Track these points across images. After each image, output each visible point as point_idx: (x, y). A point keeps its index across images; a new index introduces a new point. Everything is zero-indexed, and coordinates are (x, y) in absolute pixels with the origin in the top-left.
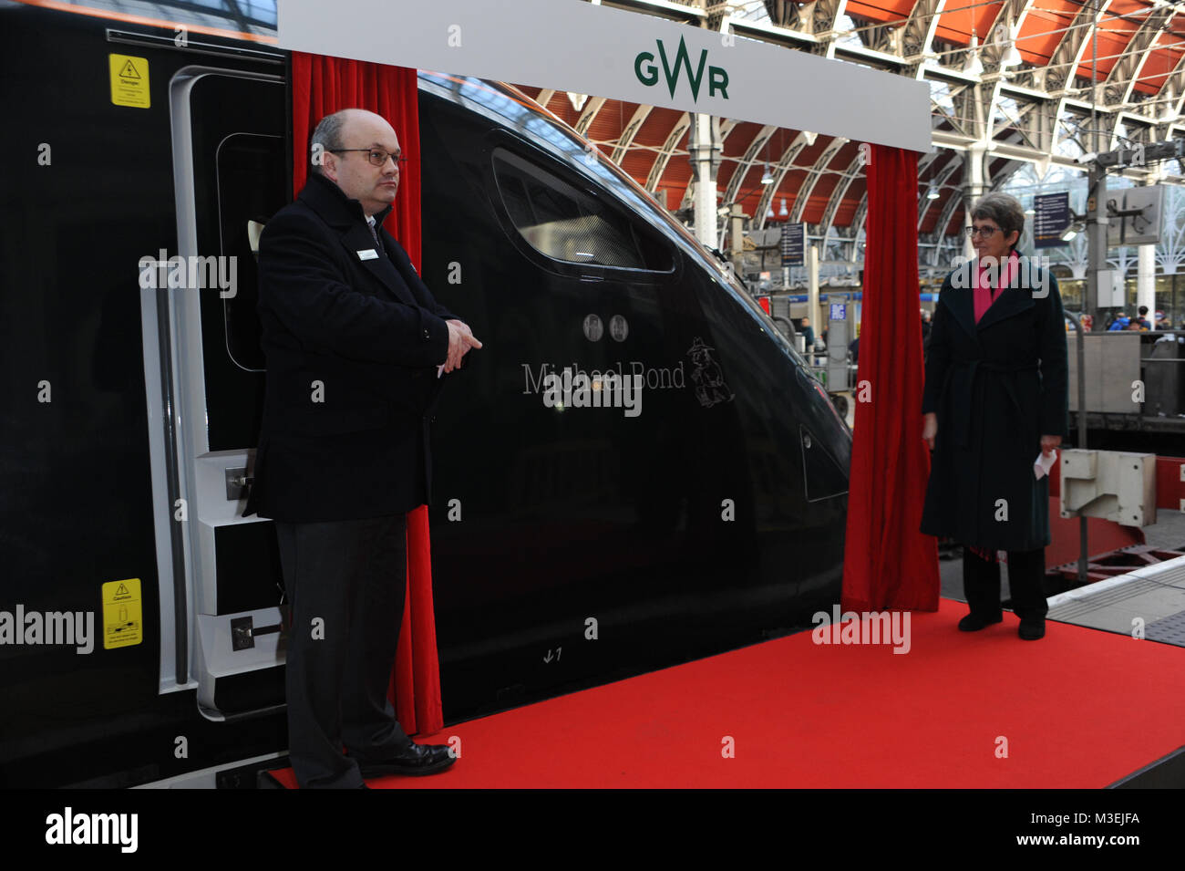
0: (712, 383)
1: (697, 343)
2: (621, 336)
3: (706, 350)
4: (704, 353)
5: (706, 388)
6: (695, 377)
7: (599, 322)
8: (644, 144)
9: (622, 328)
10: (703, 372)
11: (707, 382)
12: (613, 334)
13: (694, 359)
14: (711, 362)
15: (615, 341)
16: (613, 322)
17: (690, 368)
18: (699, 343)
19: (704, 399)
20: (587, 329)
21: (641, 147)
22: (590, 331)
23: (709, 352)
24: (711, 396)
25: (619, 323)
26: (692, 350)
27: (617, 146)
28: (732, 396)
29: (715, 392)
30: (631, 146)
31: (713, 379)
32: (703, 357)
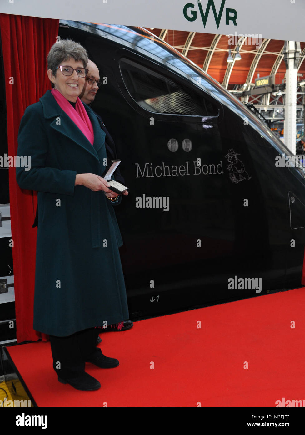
0: (239, 171)
1: (230, 152)
2: (188, 149)
3: (235, 155)
4: (234, 156)
5: (235, 174)
6: (229, 169)
7: (176, 142)
8: (271, 52)
9: (189, 145)
10: (233, 166)
11: (236, 171)
12: (184, 148)
13: (229, 160)
14: (238, 160)
15: (185, 152)
16: (184, 142)
17: (226, 164)
18: (232, 151)
19: (234, 179)
20: (169, 146)
21: (269, 53)
22: (171, 147)
23: (237, 156)
24: (238, 178)
25: (187, 143)
26: (228, 155)
27: (257, 53)
28: (250, 178)
29: (240, 175)
30: (264, 53)
31: (239, 169)
32: (234, 158)
